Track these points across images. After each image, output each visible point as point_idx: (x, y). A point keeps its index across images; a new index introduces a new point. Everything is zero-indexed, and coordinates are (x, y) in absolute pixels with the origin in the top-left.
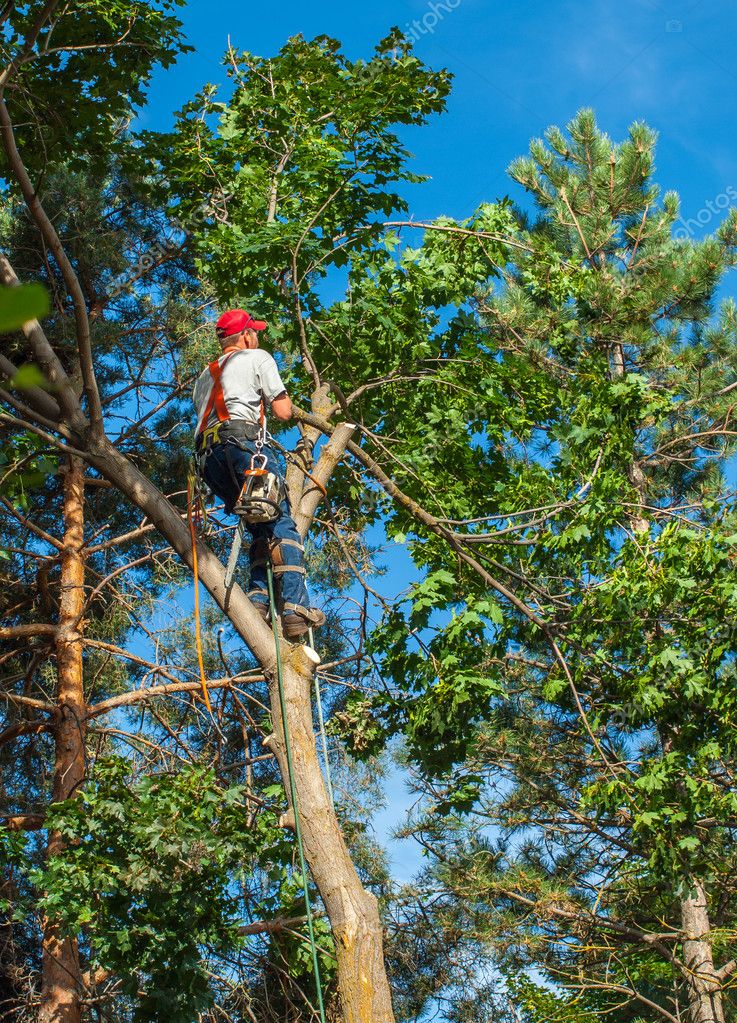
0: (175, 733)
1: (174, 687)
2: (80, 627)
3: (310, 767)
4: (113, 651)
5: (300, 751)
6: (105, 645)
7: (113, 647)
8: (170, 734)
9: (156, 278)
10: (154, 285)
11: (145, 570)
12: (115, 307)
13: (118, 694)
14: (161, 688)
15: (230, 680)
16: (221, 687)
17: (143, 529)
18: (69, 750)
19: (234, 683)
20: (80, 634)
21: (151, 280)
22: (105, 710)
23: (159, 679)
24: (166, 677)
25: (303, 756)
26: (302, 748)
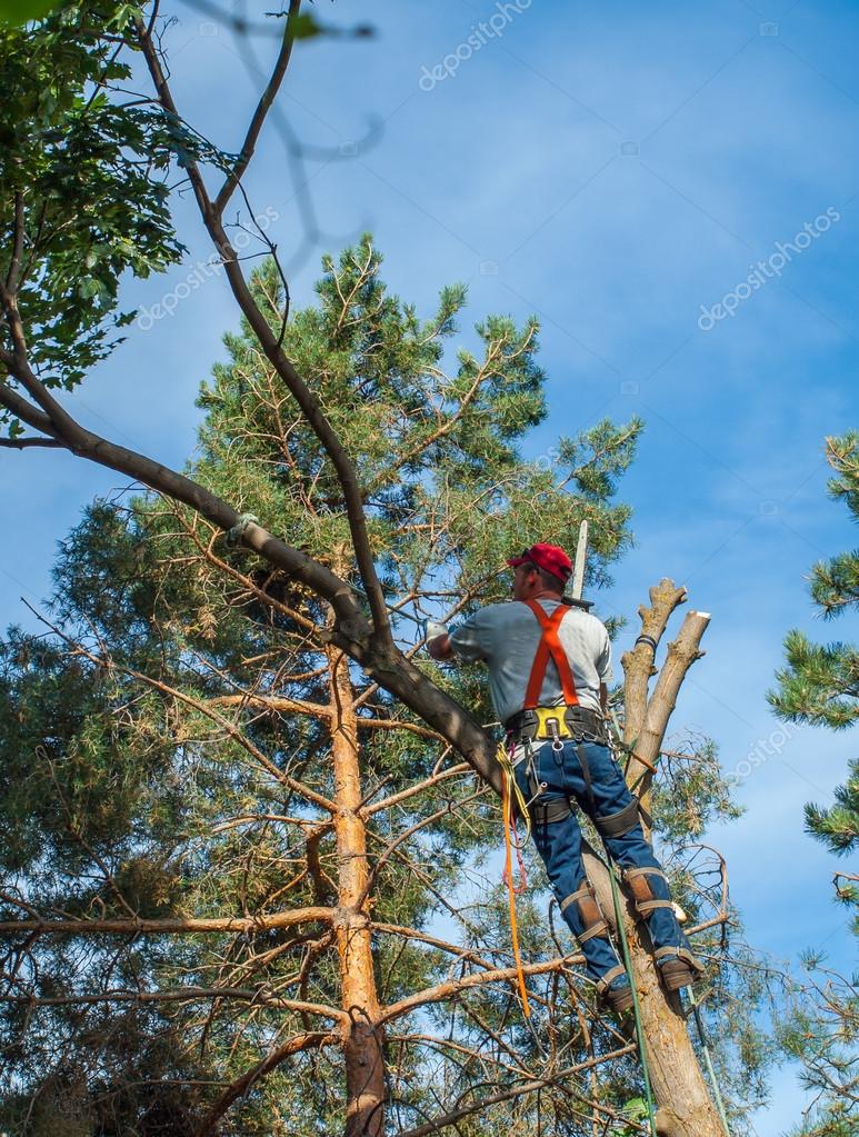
0: (496, 1034)
1: (491, 975)
2: (365, 908)
3: (681, 1053)
4: (410, 935)
5: (667, 1035)
6: (399, 928)
7: (409, 930)
8: (491, 1037)
9: (426, 461)
10: (425, 470)
11: (441, 832)
12: (376, 502)
13: (420, 990)
14: (476, 977)
15: (561, 960)
16: (551, 971)
17: (436, 777)
18: (363, 1065)
19: (567, 965)
20: (366, 916)
21: (421, 464)
22: (404, 1012)
23: (470, 969)
24: (479, 964)
25: (672, 1041)
26: (670, 1030)
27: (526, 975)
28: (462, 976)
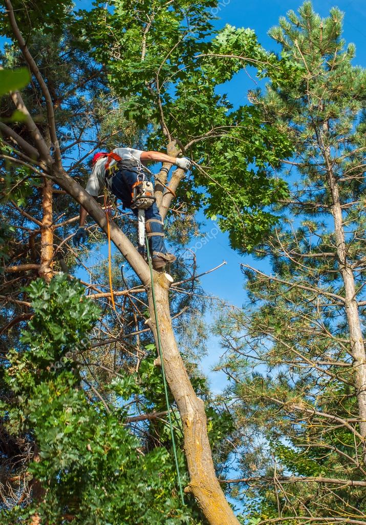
0: (100, 319)
1: (99, 295)
2: (51, 265)
3: (169, 335)
5: (164, 327)
9: (87, 87)
10: (86, 91)
12: (67, 102)
14: (93, 296)
15: (128, 291)
16: (123, 295)
19: (130, 293)
20: (51, 269)
21: (85, 88)
23: (92, 291)
24: (95, 290)
25: (165, 329)
26: (165, 325)
27: (115, 296)
28: (88, 295)
